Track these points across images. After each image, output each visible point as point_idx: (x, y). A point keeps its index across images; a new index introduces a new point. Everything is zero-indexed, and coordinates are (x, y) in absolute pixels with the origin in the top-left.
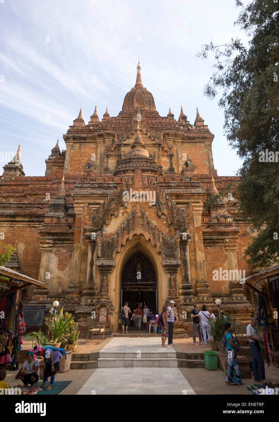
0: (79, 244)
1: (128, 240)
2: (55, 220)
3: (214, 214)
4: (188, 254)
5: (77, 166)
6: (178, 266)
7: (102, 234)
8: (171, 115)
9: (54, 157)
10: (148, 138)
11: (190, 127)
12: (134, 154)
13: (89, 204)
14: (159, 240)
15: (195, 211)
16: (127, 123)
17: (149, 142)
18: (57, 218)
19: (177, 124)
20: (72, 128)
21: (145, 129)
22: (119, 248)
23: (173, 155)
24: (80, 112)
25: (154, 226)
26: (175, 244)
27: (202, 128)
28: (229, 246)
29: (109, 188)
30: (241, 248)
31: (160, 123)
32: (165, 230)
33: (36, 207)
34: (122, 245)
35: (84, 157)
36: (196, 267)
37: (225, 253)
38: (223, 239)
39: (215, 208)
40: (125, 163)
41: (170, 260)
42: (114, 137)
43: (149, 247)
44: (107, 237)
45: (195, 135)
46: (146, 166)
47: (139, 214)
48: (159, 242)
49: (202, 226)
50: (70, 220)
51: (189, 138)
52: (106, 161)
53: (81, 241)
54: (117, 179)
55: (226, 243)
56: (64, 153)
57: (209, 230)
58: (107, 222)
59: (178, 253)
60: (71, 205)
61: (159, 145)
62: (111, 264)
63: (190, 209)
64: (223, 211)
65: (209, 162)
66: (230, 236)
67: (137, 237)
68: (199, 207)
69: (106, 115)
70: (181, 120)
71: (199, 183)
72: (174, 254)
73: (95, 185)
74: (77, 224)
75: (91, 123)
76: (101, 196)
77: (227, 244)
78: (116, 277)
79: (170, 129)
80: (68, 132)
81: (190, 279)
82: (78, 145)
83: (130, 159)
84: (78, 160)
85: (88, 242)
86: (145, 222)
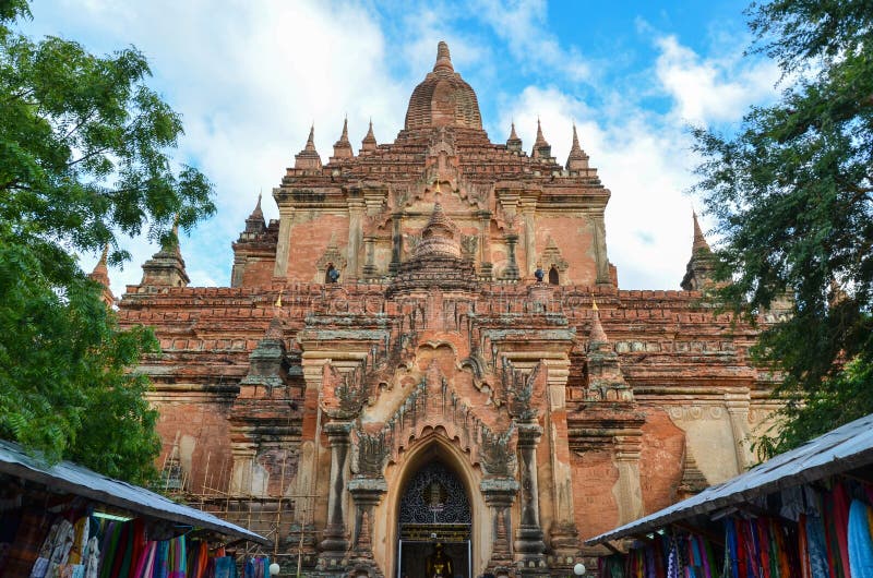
0: (312, 443)
1: (412, 437)
2: (262, 392)
3: (595, 381)
4: (533, 467)
5: (305, 260)
6: (512, 492)
7: (361, 424)
8: (516, 142)
9: (252, 236)
10: (463, 200)
11: (556, 174)
12: (429, 250)
13: (334, 360)
14: (476, 439)
15: (552, 375)
16: (414, 163)
17: (464, 209)
18: (266, 387)
19: (526, 164)
20: (292, 174)
21: (455, 180)
22: (395, 455)
23: (516, 238)
24: (312, 134)
25: (466, 410)
26: (509, 446)
27: (583, 174)
28: (623, 451)
29: (373, 326)
30: (654, 453)
31: (490, 161)
32: (489, 418)
33: (219, 361)
34: (401, 449)
35: (320, 239)
36: (552, 495)
37: (616, 465)
38: (611, 436)
39: (597, 370)
40: (409, 270)
41: (496, 480)
42: (387, 195)
43: (454, 450)
44: (370, 430)
45: (567, 192)
46: (452, 276)
47: (436, 386)
48: (476, 443)
49: (567, 407)
50: (294, 391)
51: (552, 199)
52: (367, 250)
53: (317, 438)
54: (391, 307)
55: (617, 443)
56: (275, 226)
57: (581, 416)
58: (371, 400)
59: (514, 465)
60: (295, 357)
61: (487, 215)
62: (379, 488)
63: (541, 374)
64: (614, 376)
65: (597, 253)
66: (627, 430)
67: (431, 431)
68: (562, 367)
69: (369, 140)
70: (537, 153)
71: (563, 317)
72: (506, 468)
73: (346, 319)
74: (308, 402)
75: (335, 161)
76: (358, 343)
77: (620, 447)
78: (388, 514)
79: (513, 178)
80: (283, 181)
81: (537, 519)
82: (306, 212)
83: (419, 262)
84: (306, 246)
85: (331, 442)
86: (449, 402)
